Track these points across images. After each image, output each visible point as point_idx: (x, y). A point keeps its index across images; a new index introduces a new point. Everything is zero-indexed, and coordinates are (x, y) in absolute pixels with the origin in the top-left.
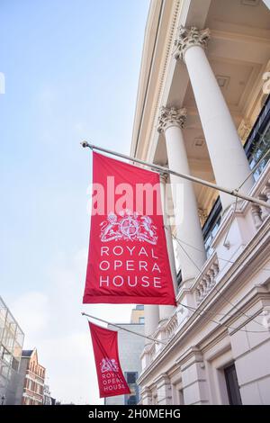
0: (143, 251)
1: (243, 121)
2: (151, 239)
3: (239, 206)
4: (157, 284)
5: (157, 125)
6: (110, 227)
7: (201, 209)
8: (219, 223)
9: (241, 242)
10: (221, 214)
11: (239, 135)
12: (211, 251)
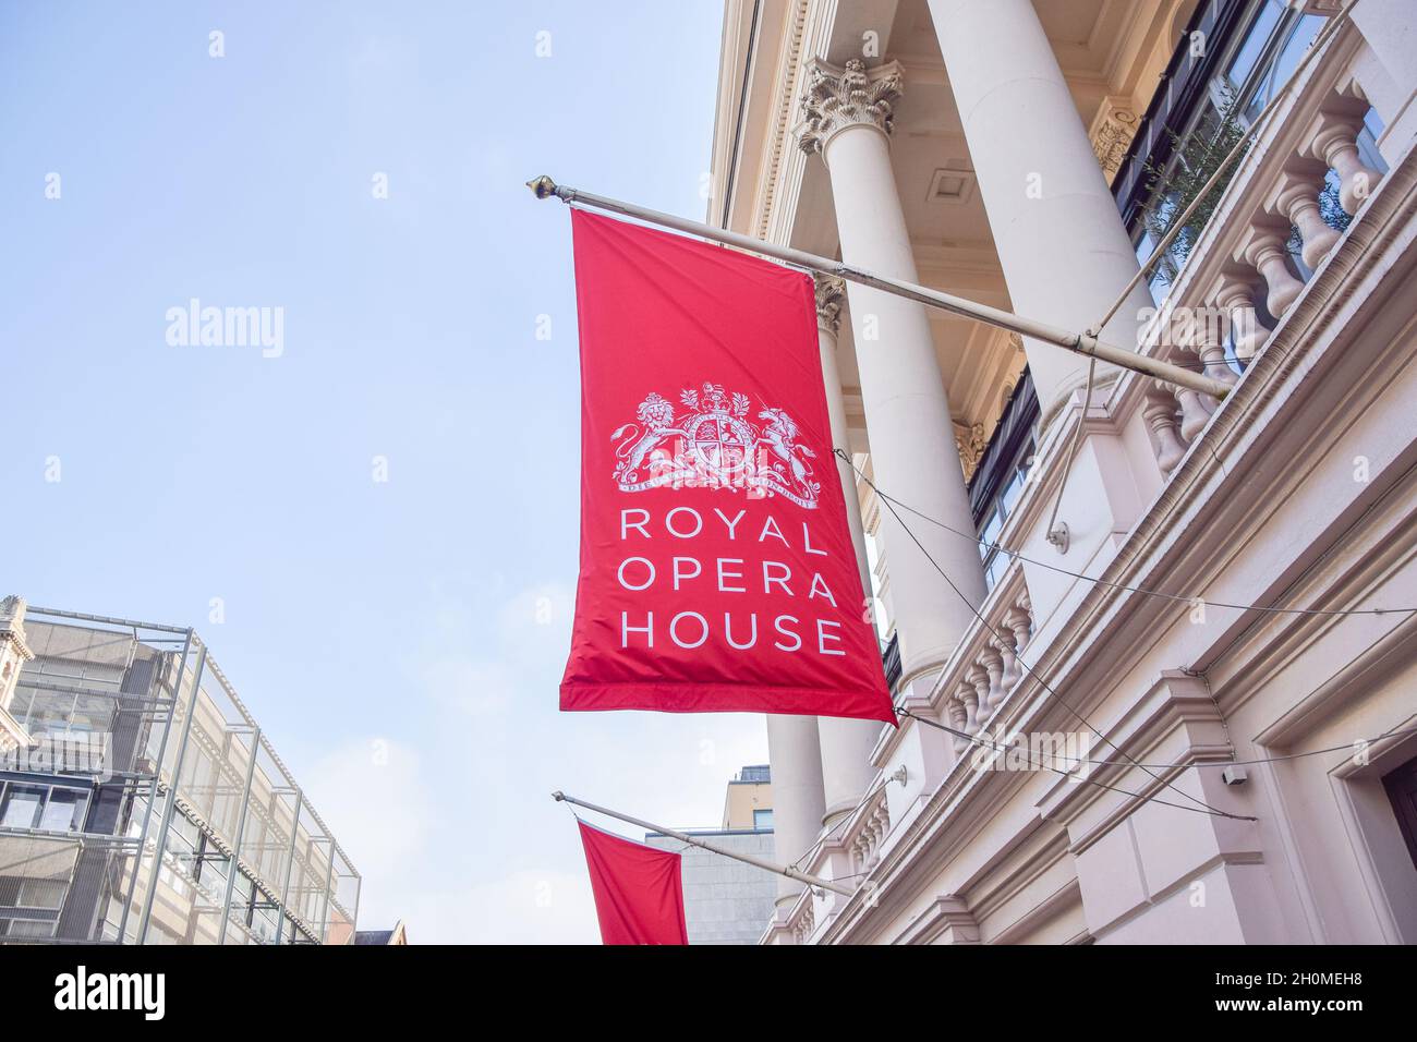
0: (770, 529)
1: (1106, 104)
2: (797, 488)
3: (1100, 396)
4: (829, 644)
5: (797, 124)
6: (651, 441)
7: (961, 422)
8: (1025, 467)
9: (1109, 523)
10: (1035, 431)
11: (1094, 150)
12: (1002, 563)
